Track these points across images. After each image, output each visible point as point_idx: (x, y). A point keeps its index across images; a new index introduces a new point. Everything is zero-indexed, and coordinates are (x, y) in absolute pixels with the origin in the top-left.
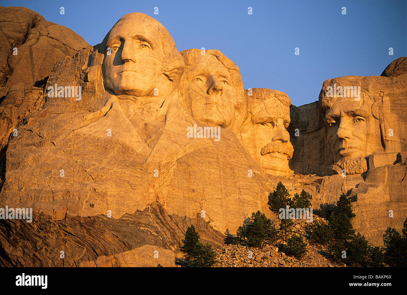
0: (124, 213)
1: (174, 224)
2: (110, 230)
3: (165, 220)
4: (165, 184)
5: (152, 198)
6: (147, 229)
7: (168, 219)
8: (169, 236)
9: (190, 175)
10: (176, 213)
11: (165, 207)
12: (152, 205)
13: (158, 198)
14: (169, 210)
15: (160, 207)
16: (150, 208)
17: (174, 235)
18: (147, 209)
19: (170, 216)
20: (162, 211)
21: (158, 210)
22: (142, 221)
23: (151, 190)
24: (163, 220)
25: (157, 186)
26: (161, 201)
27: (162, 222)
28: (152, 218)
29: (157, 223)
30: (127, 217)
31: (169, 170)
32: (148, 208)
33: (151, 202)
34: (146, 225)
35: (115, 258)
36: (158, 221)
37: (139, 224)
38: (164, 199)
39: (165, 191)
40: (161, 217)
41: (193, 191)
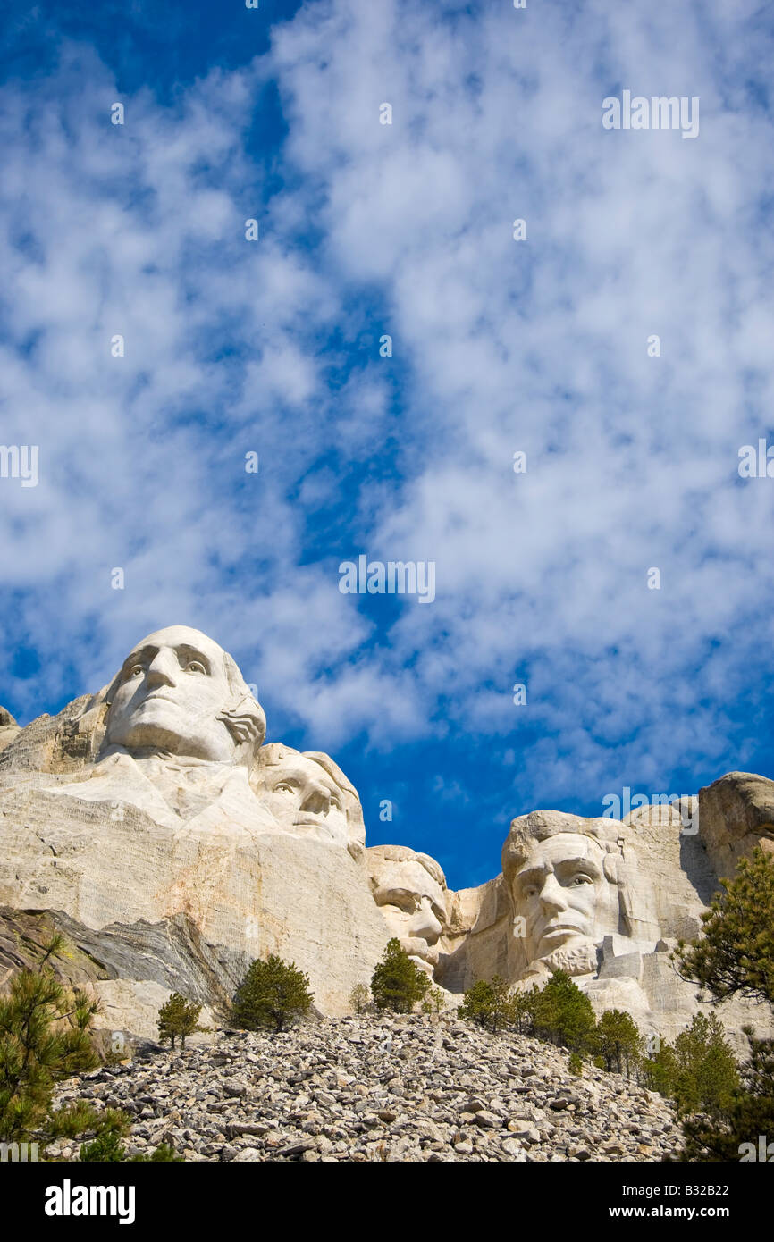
0: (112, 922)
1: (217, 965)
2: (73, 938)
3: (198, 950)
4: (208, 883)
5: (176, 906)
6: (156, 958)
7: (206, 952)
8: (204, 984)
9: (260, 881)
10: (224, 942)
11: (202, 927)
12: (173, 918)
13: (189, 906)
14: (209, 934)
15: (192, 924)
16: (169, 923)
17: (214, 984)
18: (163, 925)
19: (209, 946)
20: (195, 934)
21: (187, 931)
22: (148, 942)
23: (177, 890)
24: (194, 951)
25: (189, 884)
26: (195, 915)
27: (192, 955)
28: (170, 944)
29: (180, 954)
30: (116, 930)
31: (218, 859)
32: (165, 922)
33: (173, 913)
34: (156, 951)
35: (76, 991)
36: (184, 951)
37: (142, 947)
38: (202, 912)
39: (206, 895)
40: (190, 944)
41: (265, 911)
